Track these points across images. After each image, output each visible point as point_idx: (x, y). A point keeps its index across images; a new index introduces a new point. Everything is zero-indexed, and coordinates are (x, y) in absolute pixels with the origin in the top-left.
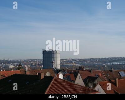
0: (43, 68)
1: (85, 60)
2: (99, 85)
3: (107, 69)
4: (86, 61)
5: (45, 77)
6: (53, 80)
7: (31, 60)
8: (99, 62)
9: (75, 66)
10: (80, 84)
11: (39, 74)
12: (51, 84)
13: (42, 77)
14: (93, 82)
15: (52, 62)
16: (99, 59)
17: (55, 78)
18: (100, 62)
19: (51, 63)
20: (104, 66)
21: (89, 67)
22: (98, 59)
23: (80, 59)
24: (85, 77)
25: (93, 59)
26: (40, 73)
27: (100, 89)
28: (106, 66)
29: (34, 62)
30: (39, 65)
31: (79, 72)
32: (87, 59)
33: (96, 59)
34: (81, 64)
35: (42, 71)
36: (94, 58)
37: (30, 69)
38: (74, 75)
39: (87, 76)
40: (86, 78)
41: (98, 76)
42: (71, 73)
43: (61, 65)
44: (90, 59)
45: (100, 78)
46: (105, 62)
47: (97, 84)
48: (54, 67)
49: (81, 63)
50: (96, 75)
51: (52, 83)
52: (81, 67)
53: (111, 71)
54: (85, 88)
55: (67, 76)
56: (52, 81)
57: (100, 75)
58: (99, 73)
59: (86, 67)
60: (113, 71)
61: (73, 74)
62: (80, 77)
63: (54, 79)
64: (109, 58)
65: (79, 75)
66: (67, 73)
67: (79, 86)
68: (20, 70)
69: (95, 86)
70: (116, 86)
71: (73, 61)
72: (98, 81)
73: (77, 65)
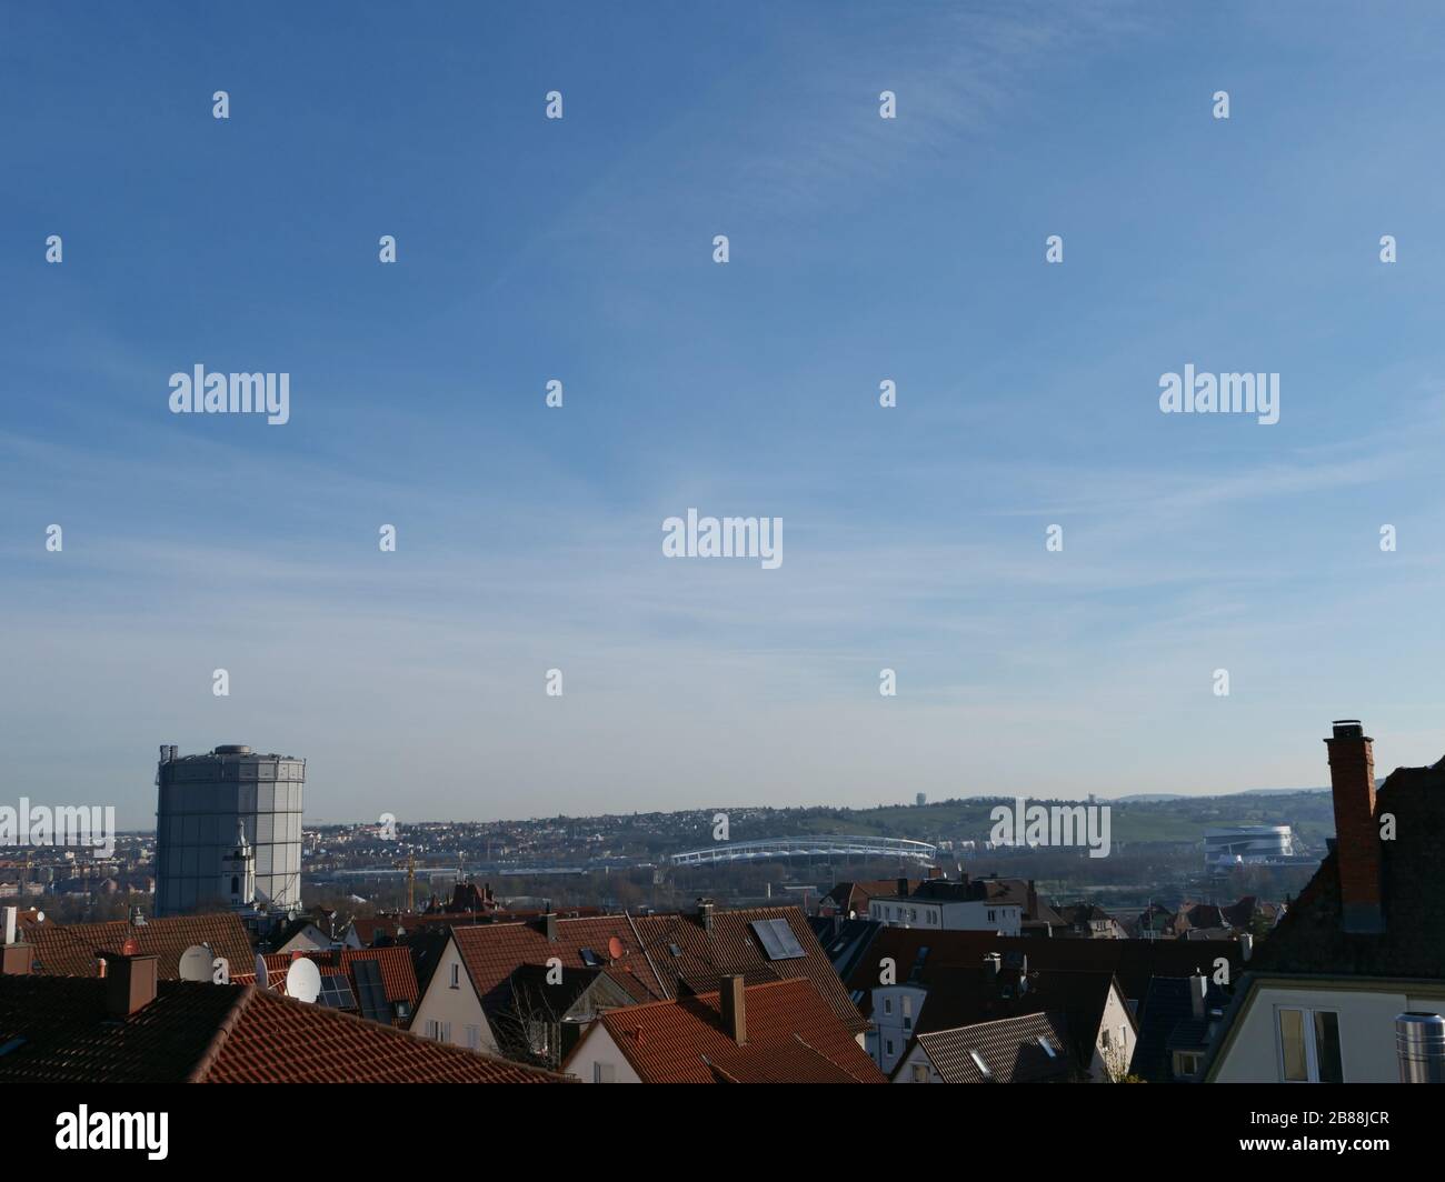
0: (160, 908)
1: (504, 832)
2: (601, 1031)
3: (669, 903)
4: (512, 842)
5: (171, 989)
6: (236, 1015)
8: (604, 846)
9: (424, 878)
10: (458, 1040)
11: (120, 966)
12: (215, 1051)
13: (142, 990)
14: (562, 1012)
15: (238, 857)
16: (608, 823)
17: (250, 995)
18: (615, 846)
19: (227, 865)
20: (642, 879)
21: (531, 885)
22: (600, 821)
23: (463, 827)
24: (498, 975)
25: (560, 822)
26: (127, 961)
27: (612, 1066)
28: (657, 879)
30: (124, 879)
31: (449, 934)
32: (519, 824)
33: (589, 822)
34: (466, 868)
35: (144, 932)
36: (573, 816)
37: (41, 917)
38: (415, 956)
39: (517, 963)
40: (505, 983)
41: (600, 960)
42: (385, 942)
43: (307, 879)
44: (542, 824)
45: (615, 978)
46: (655, 847)
47: (592, 1026)
48: (249, 896)
49: (469, 859)
50: (583, 959)
51: (222, 1038)
52: (472, 887)
53: (697, 918)
54: (496, 1065)
55: (351, 964)
56: (229, 1027)
57: (614, 949)
58: (609, 938)
59: (508, 885)
60: (710, 920)
61: (408, 951)
62: (462, 972)
63: (243, 1003)
64: (680, 815)
65: (451, 956)
66: (353, 940)
67: (451, 1051)
69: (572, 1040)
70: (733, 1037)
71: (405, 841)
72: (594, 1002)
73: (436, 872)
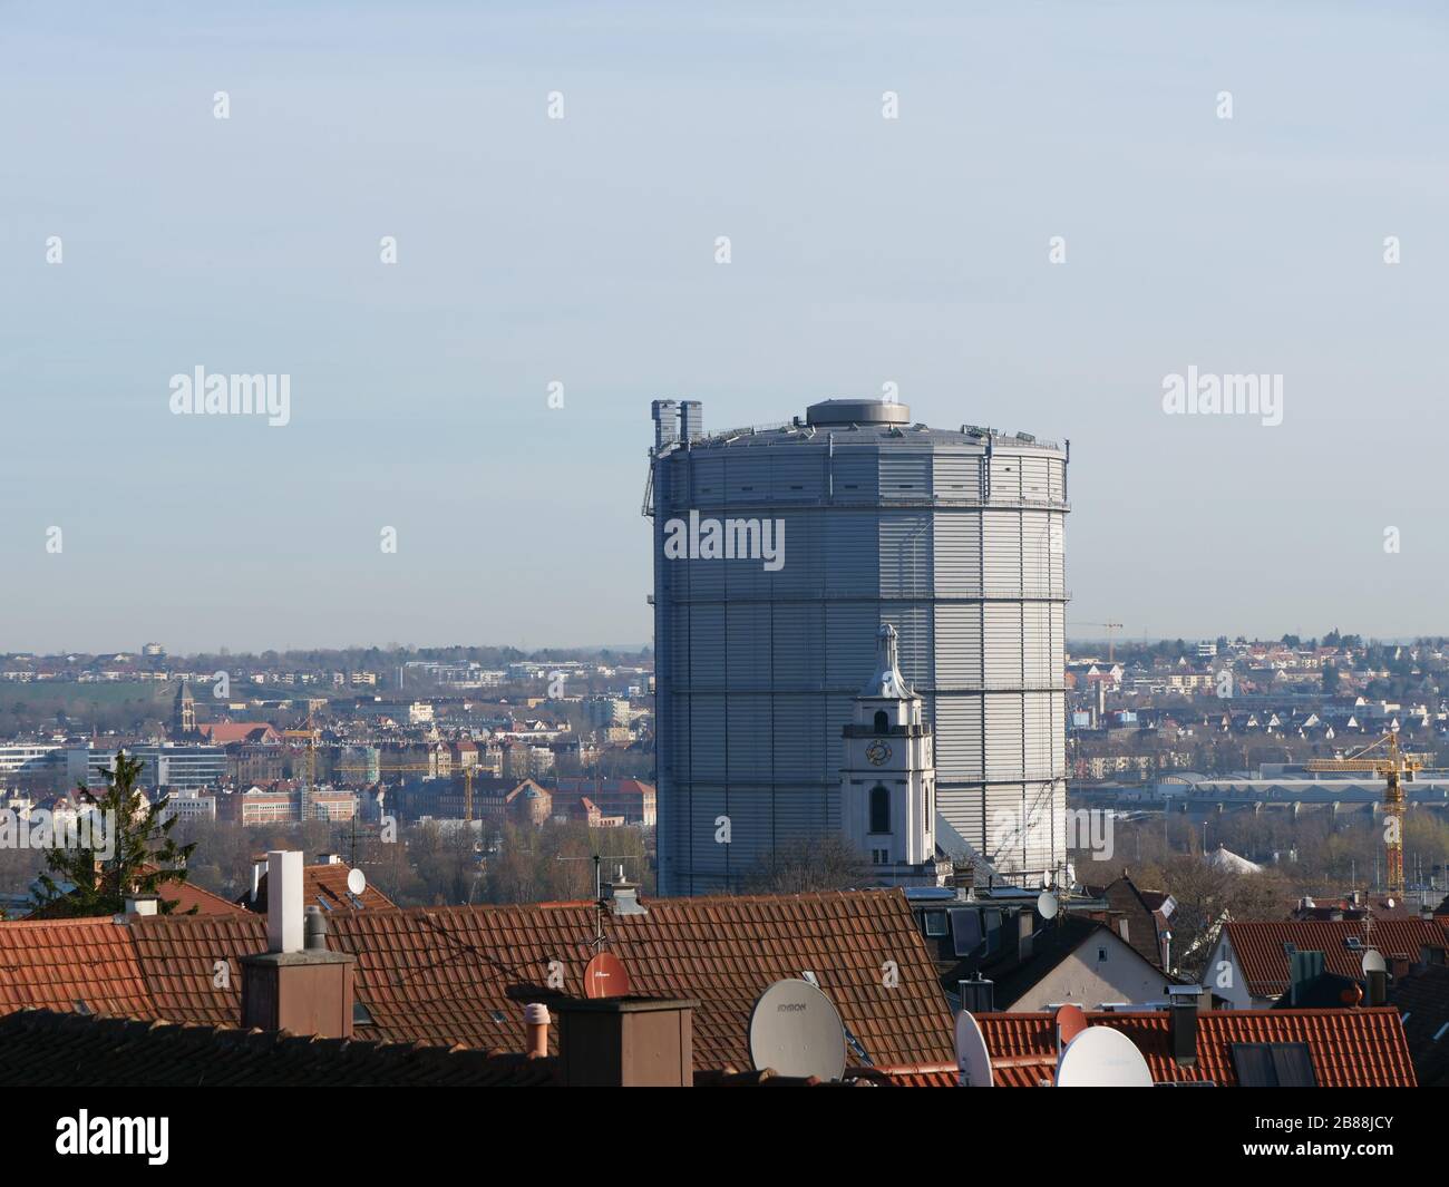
0: (674, 869)
7: (369, 658)
9: (1437, 804)
15: (884, 726)
19: (857, 753)
26: (607, 1015)
29: (445, 702)
30: (569, 784)
35: (638, 936)
37: (356, 882)
42: (1327, 991)
48: (921, 845)
66: (1229, 983)
68: (113, 902)
71: (1377, 692)
